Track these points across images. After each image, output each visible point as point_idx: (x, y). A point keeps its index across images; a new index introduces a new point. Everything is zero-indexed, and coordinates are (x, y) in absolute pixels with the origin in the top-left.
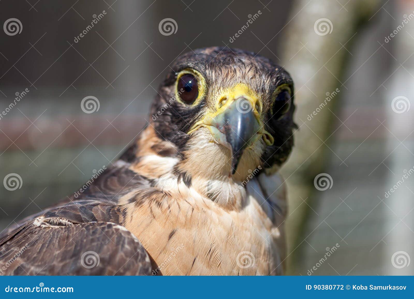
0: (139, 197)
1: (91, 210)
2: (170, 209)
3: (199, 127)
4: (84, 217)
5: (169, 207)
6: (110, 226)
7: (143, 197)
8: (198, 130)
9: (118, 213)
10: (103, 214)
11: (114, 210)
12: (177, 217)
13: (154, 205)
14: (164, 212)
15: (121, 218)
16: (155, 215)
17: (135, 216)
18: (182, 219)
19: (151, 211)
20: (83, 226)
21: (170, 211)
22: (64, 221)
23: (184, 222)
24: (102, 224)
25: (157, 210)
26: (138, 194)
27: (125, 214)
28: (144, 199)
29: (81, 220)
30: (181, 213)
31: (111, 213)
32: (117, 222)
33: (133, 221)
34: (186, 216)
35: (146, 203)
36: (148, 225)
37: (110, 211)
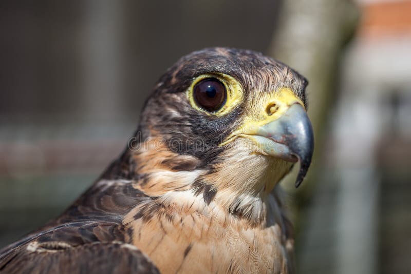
0: (146, 212)
1: (92, 231)
2: (183, 222)
3: (236, 137)
4: (84, 238)
5: (181, 220)
6: (117, 246)
7: (151, 211)
8: (234, 140)
9: (123, 232)
10: (105, 234)
11: (117, 230)
12: (192, 230)
13: (164, 218)
14: (176, 226)
15: (127, 237)
16: (166, 230)
17: (143, 233)
18: (198, 232)
19: (162, 226)
20: (86, 247)
21: (183, 224)
22: (64, 244)
23: (200, 236)
24: (106, 244)
25: (168, 224)
26: (144, 209)
27: (130, 232)
28: (152, 213)
29: (82, 242)
30: (196, 225)
31: (114, 232)
32: (123, 241)
33: (142, 239)
34: (202, 229)
35: (155, 217)
36: (160, 242)
37: (113, 231)
